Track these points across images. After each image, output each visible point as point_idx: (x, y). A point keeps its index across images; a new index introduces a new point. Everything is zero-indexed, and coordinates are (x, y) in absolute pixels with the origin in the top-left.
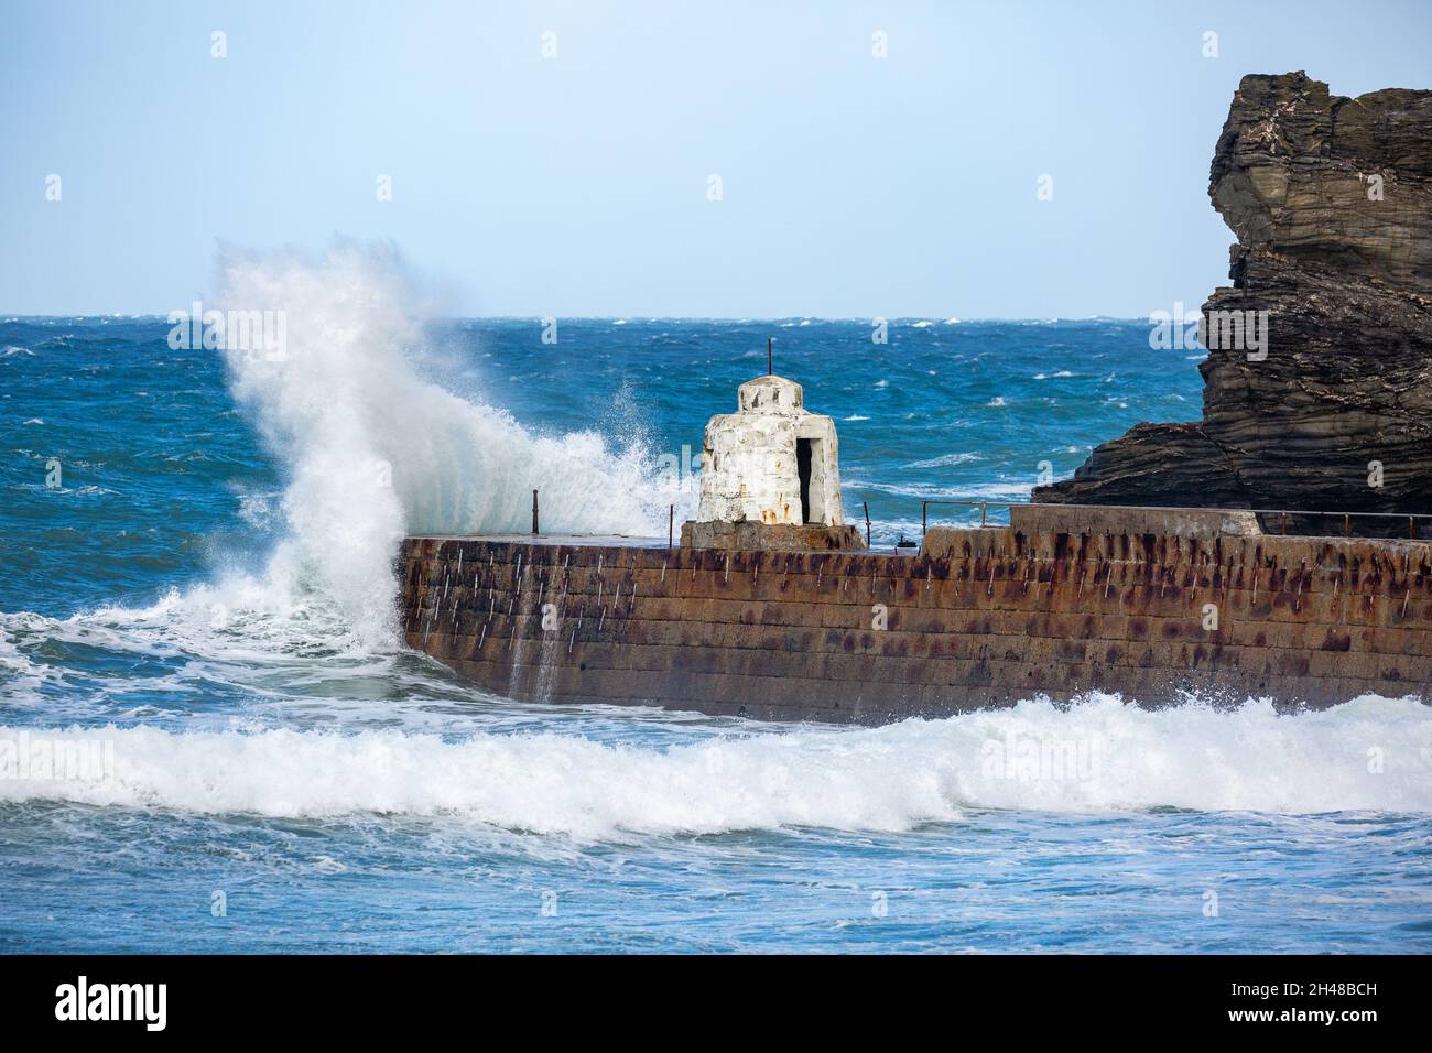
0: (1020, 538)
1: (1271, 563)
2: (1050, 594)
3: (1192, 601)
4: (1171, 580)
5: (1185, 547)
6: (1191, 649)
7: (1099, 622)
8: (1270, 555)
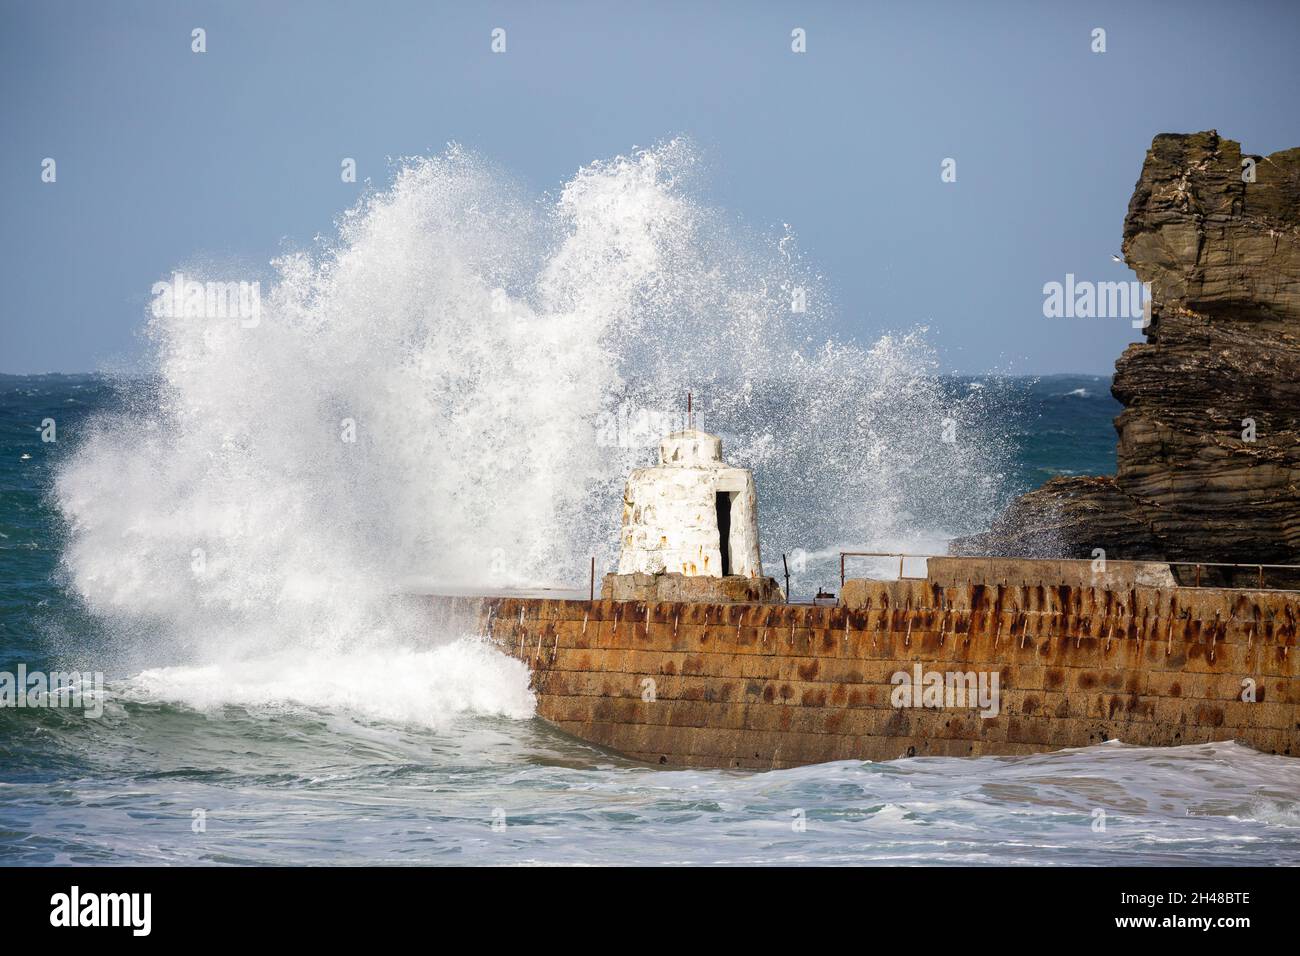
0: (936, 589)
1: (1187, 614)
2: (967, 645)
3: (1107, 652)
4: (1087, 631)
5: (1100, 599)
6: (1107, 699)
7: (1016, 673)
8: (1185, 607)
